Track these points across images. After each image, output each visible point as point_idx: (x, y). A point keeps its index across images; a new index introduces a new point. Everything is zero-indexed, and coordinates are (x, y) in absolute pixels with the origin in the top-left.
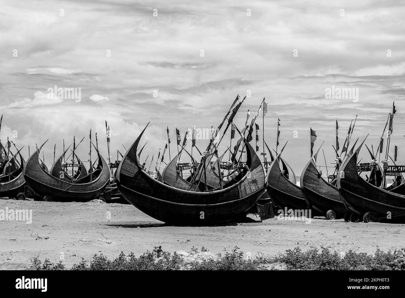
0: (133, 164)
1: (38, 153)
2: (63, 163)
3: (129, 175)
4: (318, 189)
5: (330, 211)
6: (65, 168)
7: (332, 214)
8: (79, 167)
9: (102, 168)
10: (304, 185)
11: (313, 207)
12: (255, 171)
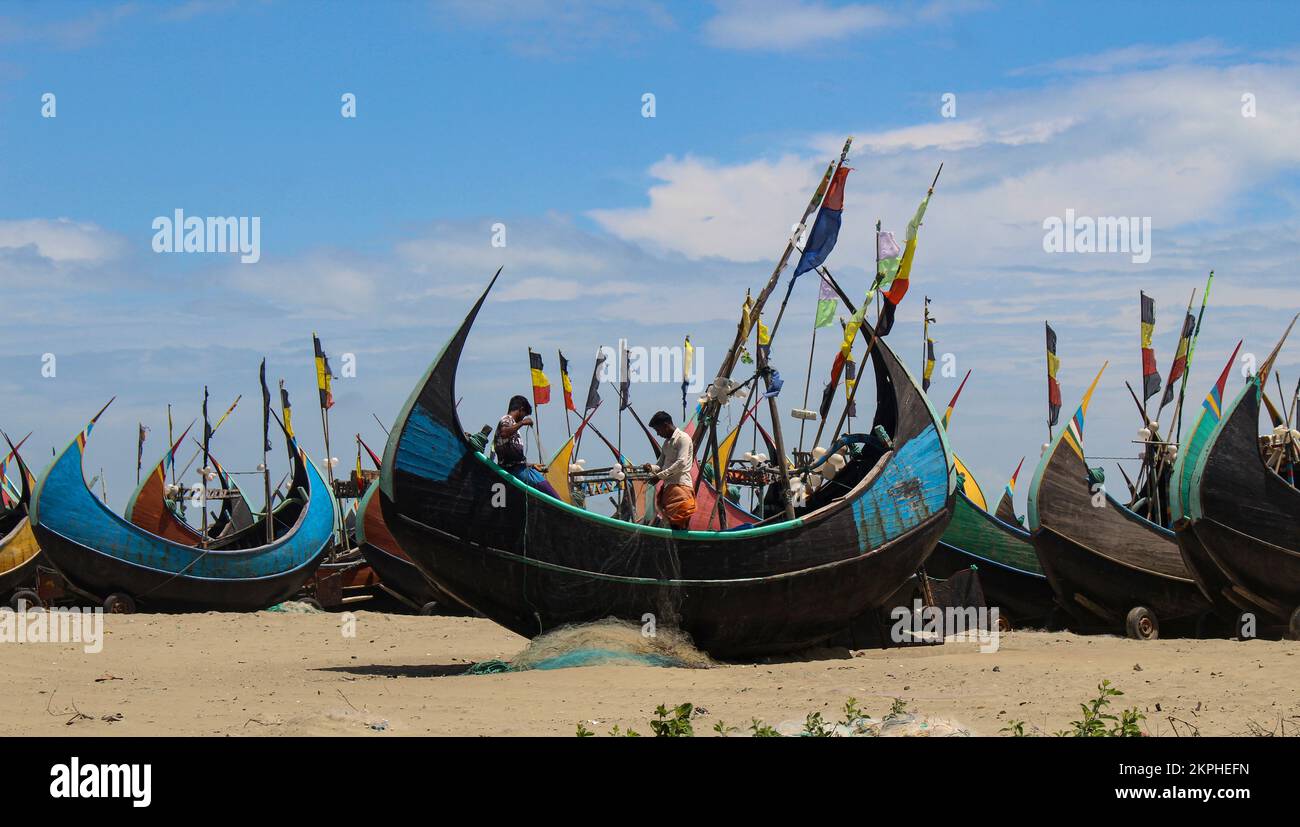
0: (445, 432)
1: (80, 445)
2: (169, 486)
3: (431, 476)
4: (1091, 533)
5: (1139, 609)
6: (178, 503)
7: (1145, 622)
8: (224, 499)
9: (308, 494)
10: (1044, 522)
11: (1078, 598)
12: (911, 448)
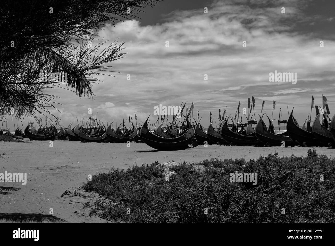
0: (146, 129)
1: (111, 125)
2: (120, 128)
3: (145, 133)
5: (218, 142)
8: (126, 130)
9: (134, 130)
10: (208, 133)
11: (212, 141)
12: (190, 129)
